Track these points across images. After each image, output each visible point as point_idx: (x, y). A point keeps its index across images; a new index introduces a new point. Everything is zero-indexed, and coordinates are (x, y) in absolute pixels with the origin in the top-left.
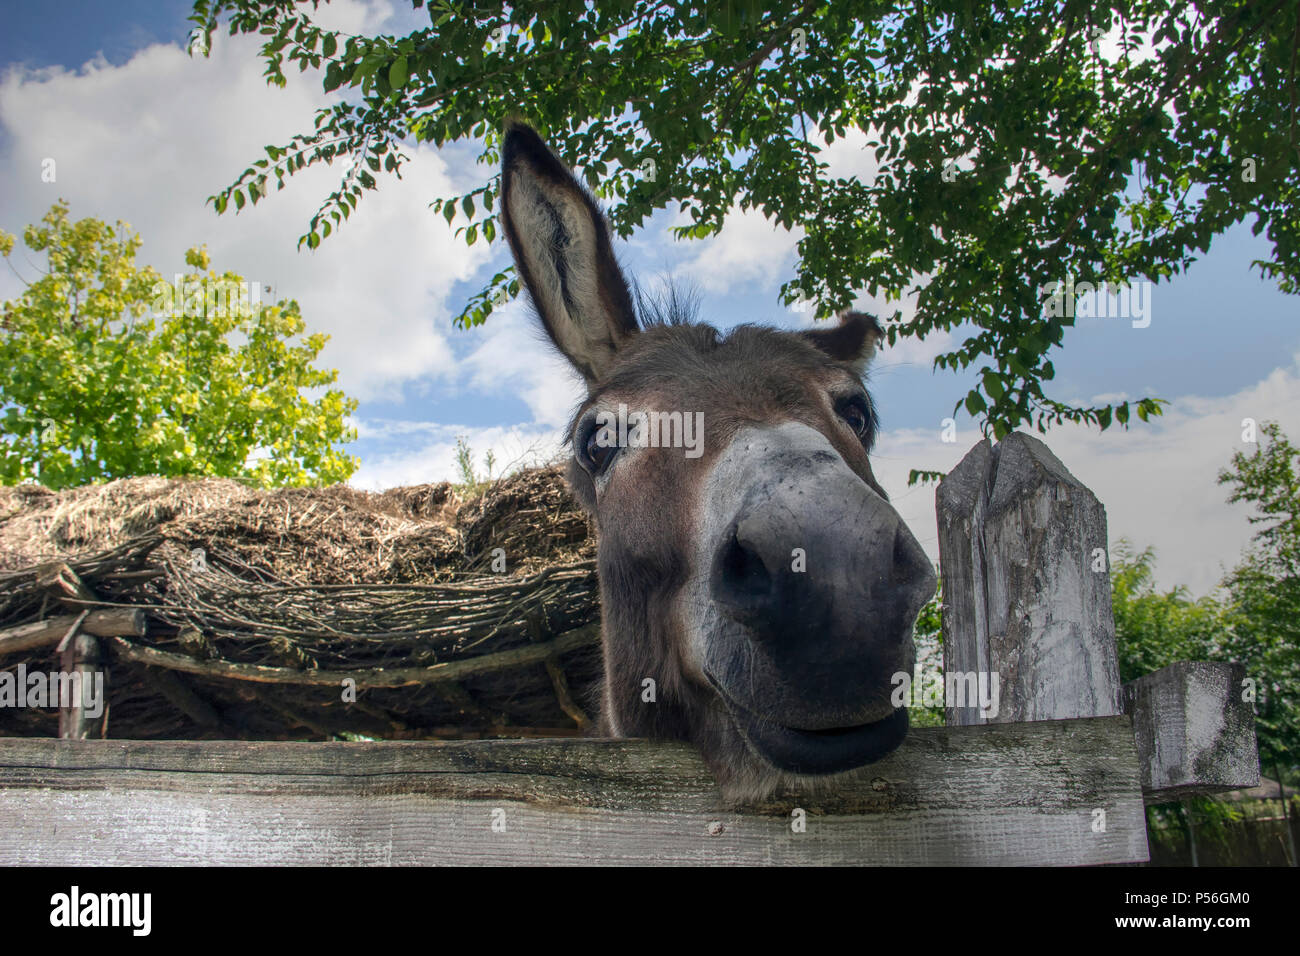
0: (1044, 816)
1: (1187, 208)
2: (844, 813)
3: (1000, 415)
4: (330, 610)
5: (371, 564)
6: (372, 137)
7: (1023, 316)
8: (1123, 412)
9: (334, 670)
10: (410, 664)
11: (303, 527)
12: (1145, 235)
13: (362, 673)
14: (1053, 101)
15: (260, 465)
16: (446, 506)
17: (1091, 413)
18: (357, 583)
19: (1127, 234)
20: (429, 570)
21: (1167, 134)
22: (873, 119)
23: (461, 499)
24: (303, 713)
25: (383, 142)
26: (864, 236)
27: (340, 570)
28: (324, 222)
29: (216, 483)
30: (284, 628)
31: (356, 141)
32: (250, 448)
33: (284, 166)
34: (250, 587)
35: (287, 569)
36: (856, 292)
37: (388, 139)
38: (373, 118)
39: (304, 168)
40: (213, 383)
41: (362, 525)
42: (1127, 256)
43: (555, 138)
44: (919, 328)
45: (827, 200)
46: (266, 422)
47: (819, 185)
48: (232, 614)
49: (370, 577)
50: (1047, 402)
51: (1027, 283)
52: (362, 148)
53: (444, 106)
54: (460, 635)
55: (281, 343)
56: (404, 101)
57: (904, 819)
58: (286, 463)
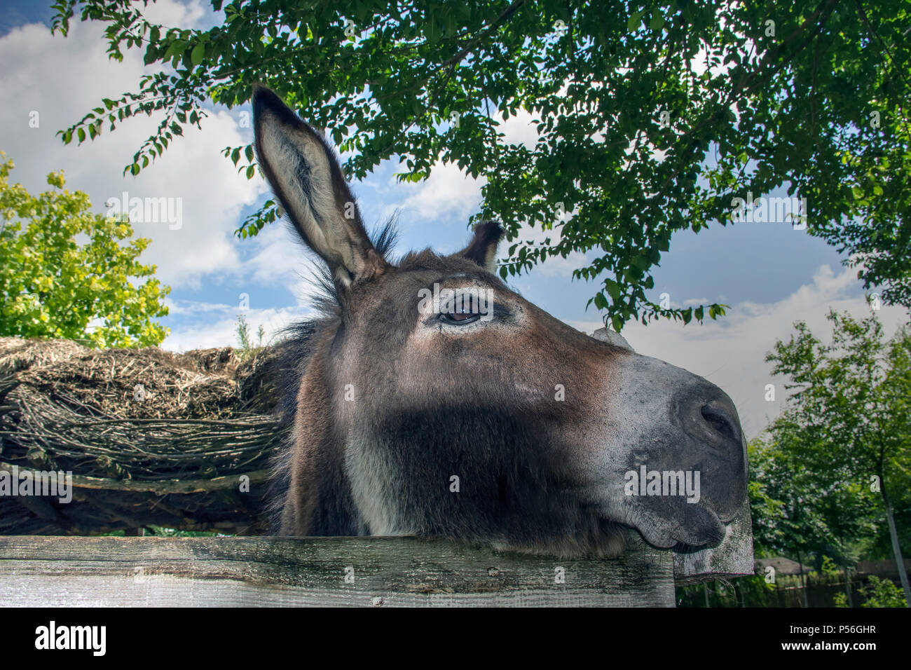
0: (606, 595)
1: (746, 176)
2: (468, 592)
3: (617, 312)
4: (142, 437)
5: (172, 404)
6: (181, 98)
7: (634, 244)
8: (700, 313)
9: (143, 480)
10: (198, 477)
11: (124, 377)
12: (718, 192)
13: (163, 483)
14: (657, 98)
15: (96, 331)
16: (229, 364)
17: (678, 313)
18: (162, 418)
19: (706, 191)
20: (214, 410)
21: (732, 125)
22: (536, 105)
23: (240, 360)
24: (120, 510)
25: (189, 102)
26: (528, 185)
27: (150, 408)
28: (143, 156)
29: (61, 343)
30: (107, 450)
31: (169, 100)
32: (90, 318)
33: (116, 114)
34: (83, 419)
35: (111, 406)
36: (521, 223)
37: (192, 100)
38: (182, 84)
39: (130, 117)
40: (64, 270)
41: (167, 376)
42: (705, 206)
43: (312, 106)
44: (563, 250)
45: (503, 159)
46: (102, 300)
47: (498, 148)
48: (69, 439)
49: (172, 414)
50: (648, 304)
51: (637, 222)
52: (174, 105)
53: (234, 80)
54: (235, 457)
55: (115, 244)
56: (205, 74)
57: (509, 596)
58: (116, 330)
